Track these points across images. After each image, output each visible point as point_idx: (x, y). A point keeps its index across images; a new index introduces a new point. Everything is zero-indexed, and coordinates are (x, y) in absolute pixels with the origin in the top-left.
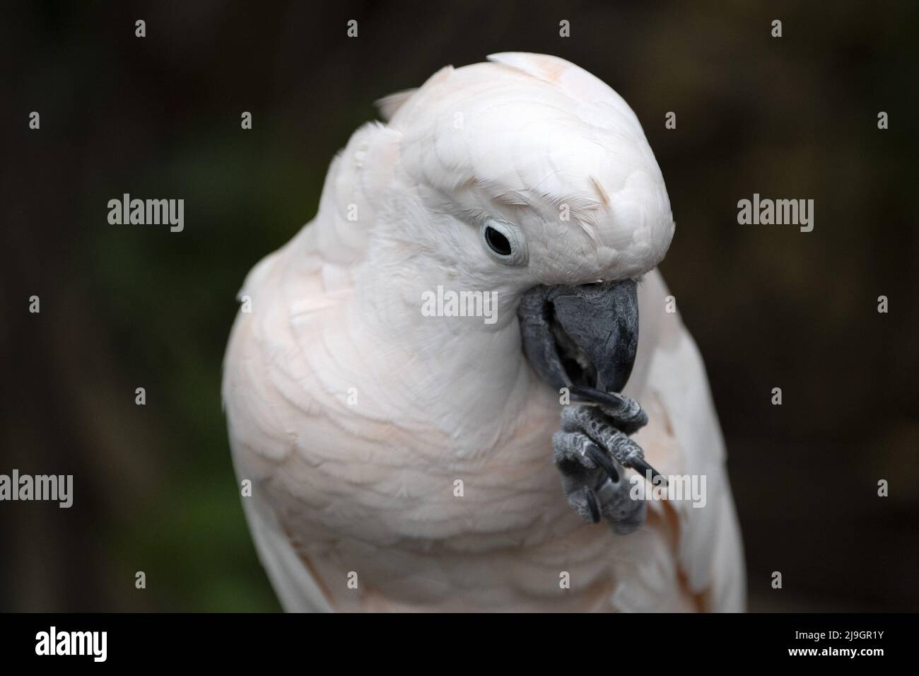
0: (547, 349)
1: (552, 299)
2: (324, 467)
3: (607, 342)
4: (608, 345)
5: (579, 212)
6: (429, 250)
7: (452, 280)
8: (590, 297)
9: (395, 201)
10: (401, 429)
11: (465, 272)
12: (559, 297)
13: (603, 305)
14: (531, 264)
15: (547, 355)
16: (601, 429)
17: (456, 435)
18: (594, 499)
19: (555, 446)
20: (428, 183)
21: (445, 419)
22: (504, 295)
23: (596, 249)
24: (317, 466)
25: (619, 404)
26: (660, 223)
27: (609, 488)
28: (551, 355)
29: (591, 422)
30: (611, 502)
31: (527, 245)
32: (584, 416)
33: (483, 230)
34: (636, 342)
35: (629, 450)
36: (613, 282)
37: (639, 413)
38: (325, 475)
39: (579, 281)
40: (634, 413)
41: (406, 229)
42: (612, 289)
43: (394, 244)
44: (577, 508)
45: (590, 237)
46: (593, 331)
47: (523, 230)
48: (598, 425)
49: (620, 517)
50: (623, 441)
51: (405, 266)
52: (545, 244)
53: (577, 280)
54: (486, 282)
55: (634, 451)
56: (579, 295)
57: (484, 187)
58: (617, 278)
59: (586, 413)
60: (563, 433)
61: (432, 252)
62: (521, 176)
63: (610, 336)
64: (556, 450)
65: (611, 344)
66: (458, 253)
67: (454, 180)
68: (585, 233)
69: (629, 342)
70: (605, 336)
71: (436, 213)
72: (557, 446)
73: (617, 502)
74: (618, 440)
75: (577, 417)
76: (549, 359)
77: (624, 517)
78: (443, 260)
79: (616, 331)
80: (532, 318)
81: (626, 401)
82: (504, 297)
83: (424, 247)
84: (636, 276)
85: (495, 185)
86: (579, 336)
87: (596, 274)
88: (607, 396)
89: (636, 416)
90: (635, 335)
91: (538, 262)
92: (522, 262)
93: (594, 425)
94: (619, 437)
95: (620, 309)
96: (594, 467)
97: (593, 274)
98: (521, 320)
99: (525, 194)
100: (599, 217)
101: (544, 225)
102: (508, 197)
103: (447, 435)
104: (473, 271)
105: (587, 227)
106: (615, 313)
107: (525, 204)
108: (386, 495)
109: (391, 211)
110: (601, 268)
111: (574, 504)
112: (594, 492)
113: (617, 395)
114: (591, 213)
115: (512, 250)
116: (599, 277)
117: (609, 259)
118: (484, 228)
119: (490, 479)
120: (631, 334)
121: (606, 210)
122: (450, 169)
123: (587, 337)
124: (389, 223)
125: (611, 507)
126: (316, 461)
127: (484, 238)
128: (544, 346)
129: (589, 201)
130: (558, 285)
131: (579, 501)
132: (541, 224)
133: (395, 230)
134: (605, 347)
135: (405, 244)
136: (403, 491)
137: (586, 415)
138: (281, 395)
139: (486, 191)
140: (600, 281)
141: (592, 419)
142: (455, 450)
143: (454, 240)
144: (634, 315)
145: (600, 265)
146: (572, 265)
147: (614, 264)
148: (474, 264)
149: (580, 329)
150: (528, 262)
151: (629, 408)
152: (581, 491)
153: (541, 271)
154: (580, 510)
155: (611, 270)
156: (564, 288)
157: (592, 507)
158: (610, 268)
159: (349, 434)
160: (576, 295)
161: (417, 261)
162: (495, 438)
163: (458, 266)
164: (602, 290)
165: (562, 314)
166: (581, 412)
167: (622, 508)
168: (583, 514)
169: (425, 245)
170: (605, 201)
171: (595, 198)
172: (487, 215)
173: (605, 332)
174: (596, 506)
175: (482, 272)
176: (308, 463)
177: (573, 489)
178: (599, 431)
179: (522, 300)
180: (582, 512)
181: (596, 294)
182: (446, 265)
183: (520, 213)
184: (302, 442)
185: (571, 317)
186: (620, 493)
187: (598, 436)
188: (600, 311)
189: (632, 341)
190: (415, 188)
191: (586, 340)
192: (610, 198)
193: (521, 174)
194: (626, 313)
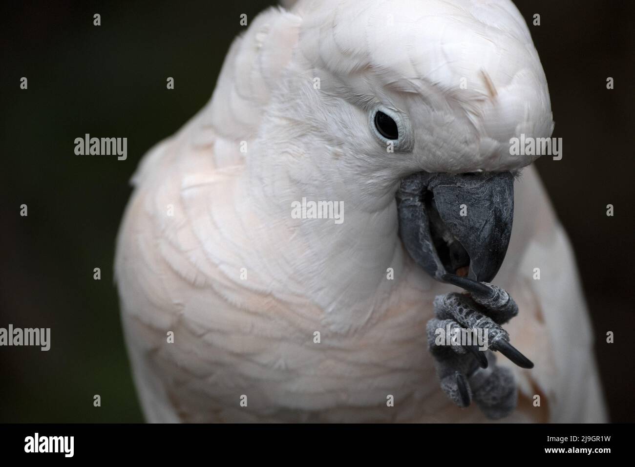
0: (421, 230)
1: (433, 188)
2: (208, 337)
3: (482, 231)
4: (482, 233)
5: (466, 102)
6: (318, 130)
7: (337, 159)
8: (470, 186)
9: (290, 82)
10: (279, 301)
11: (351, 153)
12: (439, 186)
13: (481, 195)
14: (415, 151)
15: (420, 237)
16: (468, 314)
17: (330, 310)
18: (464, 384)
19: (428, 332)
20: (324, 66)
21: (321, 293)
22: (385, 177)
23: (479, 139)
24: (200, 336)
25: (489, 293)
26: (542, 120)
27: (480, 374)
28: (425, 236)
29: (458, 308)
30: (482, 387)
31: (413, 132)
32: (451, 302)
33: (372, 115)
34: (510, 232)
35: (494, 334)
36: (493, 173)
37: (508, 302)
38: (209, 345)
39: (460, 169)
40: (503, 302)
41: (299, 109)
42: (490, 180)
43: (284, 122)
44: (448, 392)
45: (475, 128)
46: (469, 220)
47: (411, 118)
48: (465, 311)
49: (491, 402)
50: (488, 325)
51: (294, 145)
52: (431, 131)
53: (458, 168)
54: (370, 163)
55: (499, 335)
56: (458, 184)
57: (377, 73)
58: (496, 169)
59: (453, 299)
60: (436, 320)
61: (321, 132)
62: (414, 65)
63: (485, 225)
64: (429, 336)
65: (486, 233)
66: (346, 135)
67: (350, 64)
68: (470, 123)
69: (502, 231)
70: (480, 225)
71: (329, 95)
72: (430, 333)
73: (488, 388)
74: (483, 324)
75: (445, 304)
76: (422, 240)
77: (495, 403)
78: (330, 140)
79: (492, 220)
80: (409, 199)
81: (496, 290)
82: (385, 179)
83: (314, 127)
84: (515, 169)
85: (389, 71)
86: (455, 225)
87: (476, 164)
88: (477, 284)
89: (505, 305)
90: (509, 225)
91: (423, 149)
92: (408, 148)
93: (461, 311)
94: (484, 321)
95: (497, 199)
96: (464, 353)
97: (474, 163)
98: (399, 201)
99: (417, 83)
100: (486, 109)
101: (432, 113)
102: (401, 84)
103: (322, 309)
104: (357, 152)
105: (472, 118)
106: (492, 203)
107: (415, 92)
108: (264, 366)
109: (285, 91)
110: (481, 158)
111: (447, 388)
112: (465, 377)
113: (488, 285)
114: (477, 105)
115: (399, 134)
116: (479, 167)
117: (491, 150)
118: (374, 113)
119: (364, 356)
120: (506, 224)
121: (493, 103)
122: (347, 54)
123: (463, 225)
124: (283, 102)
125: (483, 393)
126: (200, 331)
127: (373, 123)
128: (419, 227)
129: (478, 93)
130: (439, 174)
131: (450, 385)
132: (429, 112)
133: (287, 109)
134: (479, 235)
135: (296, 123)
136: (281, 362)
137: (454, 301)
138: (170, 267)
139: (379, 77)
140: (480, 171)
141: (459, 305)
142: (329, 324)
143: (343, 122)
144: (510, 206)
145: (481, 155)
146: (455, 153)
147: (495, 155)
148: (360, 145)
149: (456, 218)
150: (412, 148)
151: (498, 297)
152: (453, 376)
153: (424, 158)
154: (451, 393)
155: (492, 161)
156: (444, 175)
157: (462, 392)
158: (490, 158)
159: (232, 306)
160: (456, 184)
161: (305, 140)
162: (368, 315)
163: (345, 148)
164: (481, 180)
165: (441, 203)
166: (449, 298)
167: (493, 394)
168: (454, 397)
169: (315, 124)
170: (492, 93)
171: (484, 91)
172: (378, 101)
173: (481, 221)
174: (466, 391)
175: (367, 154)
176: (193, 333)
177: (446, 374)
178: (465, 316)
179: (401, 184)
180: (453, 395)
181: (475, 185)
182: (332, 145)
183: (410, 101)
184: (188, 313)
185: (449, 206)
186: (492, 379)
187: (465, 320)
188: (478, 200)
189: (506, 231)
190: (310, 71)
191: (462, 229)
192: (498, 92)
193: (414, 63)
194: (503, 203)
